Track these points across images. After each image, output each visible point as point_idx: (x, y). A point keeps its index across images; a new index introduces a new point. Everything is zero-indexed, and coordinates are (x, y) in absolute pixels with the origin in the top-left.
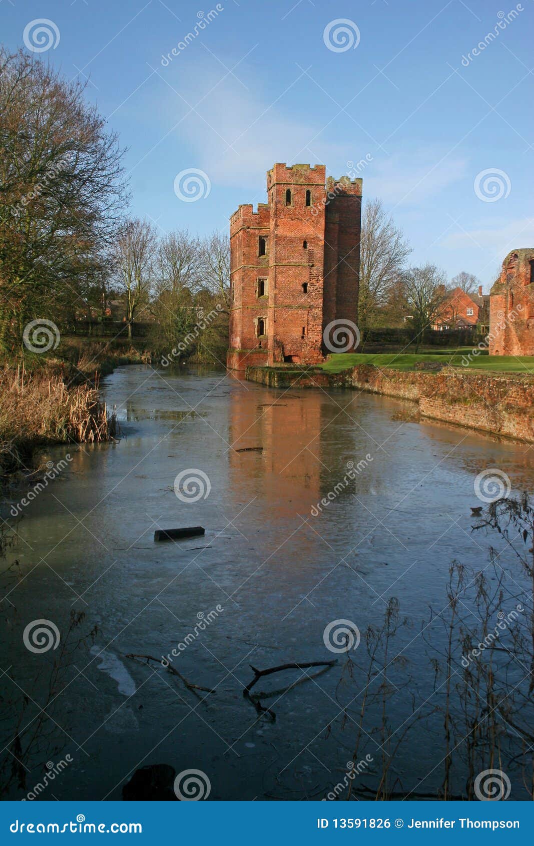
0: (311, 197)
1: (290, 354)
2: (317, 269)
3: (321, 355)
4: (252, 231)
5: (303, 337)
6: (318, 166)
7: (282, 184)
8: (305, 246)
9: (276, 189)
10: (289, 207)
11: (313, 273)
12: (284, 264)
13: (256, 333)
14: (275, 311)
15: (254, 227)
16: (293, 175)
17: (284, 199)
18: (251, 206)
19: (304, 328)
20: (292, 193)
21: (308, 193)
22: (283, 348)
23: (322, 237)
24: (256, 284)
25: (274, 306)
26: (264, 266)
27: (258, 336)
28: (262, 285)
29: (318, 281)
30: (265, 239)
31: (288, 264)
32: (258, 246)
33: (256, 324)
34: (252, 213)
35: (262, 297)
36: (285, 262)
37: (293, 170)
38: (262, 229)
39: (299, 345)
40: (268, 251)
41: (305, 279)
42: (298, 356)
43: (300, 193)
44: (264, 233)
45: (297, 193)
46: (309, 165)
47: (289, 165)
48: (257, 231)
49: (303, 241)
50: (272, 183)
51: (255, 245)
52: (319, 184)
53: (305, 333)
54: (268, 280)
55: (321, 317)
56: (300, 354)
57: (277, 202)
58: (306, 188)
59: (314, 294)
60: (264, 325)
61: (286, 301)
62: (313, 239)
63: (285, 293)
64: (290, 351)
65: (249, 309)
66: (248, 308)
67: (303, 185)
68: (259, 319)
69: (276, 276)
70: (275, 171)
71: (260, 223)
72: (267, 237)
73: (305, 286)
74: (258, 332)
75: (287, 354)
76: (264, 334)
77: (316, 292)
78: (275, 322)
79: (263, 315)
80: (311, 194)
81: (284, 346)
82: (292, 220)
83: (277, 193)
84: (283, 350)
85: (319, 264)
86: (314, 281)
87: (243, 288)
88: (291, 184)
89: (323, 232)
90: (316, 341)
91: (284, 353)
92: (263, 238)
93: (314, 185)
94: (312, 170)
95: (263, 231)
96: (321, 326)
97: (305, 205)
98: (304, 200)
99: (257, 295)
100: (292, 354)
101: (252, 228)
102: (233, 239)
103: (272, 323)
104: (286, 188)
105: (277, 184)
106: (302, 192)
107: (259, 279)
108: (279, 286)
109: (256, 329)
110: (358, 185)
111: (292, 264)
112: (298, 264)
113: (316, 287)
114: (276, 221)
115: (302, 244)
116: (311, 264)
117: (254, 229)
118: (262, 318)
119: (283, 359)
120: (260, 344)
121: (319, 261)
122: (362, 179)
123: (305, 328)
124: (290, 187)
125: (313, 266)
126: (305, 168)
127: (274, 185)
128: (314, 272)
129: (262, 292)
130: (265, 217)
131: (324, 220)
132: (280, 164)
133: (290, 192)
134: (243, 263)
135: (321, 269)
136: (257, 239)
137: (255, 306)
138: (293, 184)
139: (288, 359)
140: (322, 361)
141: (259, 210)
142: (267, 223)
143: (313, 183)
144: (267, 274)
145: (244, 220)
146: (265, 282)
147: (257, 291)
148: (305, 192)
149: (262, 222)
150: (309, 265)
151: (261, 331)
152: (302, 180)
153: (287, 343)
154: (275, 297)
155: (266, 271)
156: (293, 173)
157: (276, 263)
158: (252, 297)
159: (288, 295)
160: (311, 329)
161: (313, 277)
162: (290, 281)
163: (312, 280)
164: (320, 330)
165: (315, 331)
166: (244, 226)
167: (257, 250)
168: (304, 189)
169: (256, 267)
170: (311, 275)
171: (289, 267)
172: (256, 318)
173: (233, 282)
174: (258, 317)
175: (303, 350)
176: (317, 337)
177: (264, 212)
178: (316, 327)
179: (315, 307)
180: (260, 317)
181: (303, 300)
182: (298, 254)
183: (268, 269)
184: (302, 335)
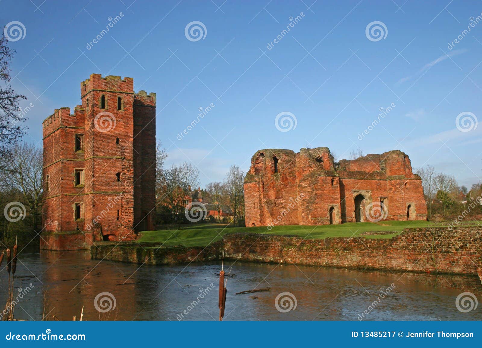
0: (122, 102)
1: (107, 234)
2: (129, 161)
3: (134, 233)
4: (69, 130)
5: (118, 219)
6: (127, 78)
7: (98, 90)
8: (118, 142)
9: (93, 95)
10: (104, 110)
11: (125, 165)
12: (100, 157)
13: (74, 217)
14: (93, 197)
15: (71, 127)
16: (107, 84)
17: (100, 103)
18: (69, 109)
19: (118, 211)
20: (106, 99)
21: (120, 99)
22: (101, 229)
23: (132, 135)
24: (73, 175)
25: (92, 192)
26: (80, 160)
27: (76, 219)
28: (78, 175)
29: (129, 171)
30: (80, 137)
31: (104, 157)
32: (75, 142)
33: (74, 209)
34: (70, 114)
35: (78, 186)
36: (101, 155)
37: (107, 80)
38: (79, 128)
39: (115, 225)
40: (83, 147)
41: (119, 170)
42: (114, 235)
43: (113, 99)
44: (80, 131)
45: (111, 99)
46: (120, 77)
47: (104, 76)
48: (73, 130)
49: (116, 138)
50: (88, 90)
51: (72, 142)
52: (129, 92)
53: (120, 215)
54: (83, 171)
55: (133, 200)
56: (116, 233)
57: (94, 106)
58: (118, 95)
59: (126, 181)
60: (81, 210)
61: (102, 188)
62: (125, 136)
63: (102, 181)
64: (108, 231)
65: (68, 197)
66: (66, 195)
67: (116, 92)
68: (76, 204)
69: (94, 167)
70: (91, 80)
71: (76, 123)
72: (82, 135)
73: (118, 175)
74: (75, 216)
75: (105, 234)
76: (81, 217)
77: (128, 180)
78: (94, 206)
79: (80, 201)
80: (122, 100)
81: (102, 227)
83: (94, 98)
84: (101, 231)
85: (130, 157)
86: (126, 171)
87: (62, 178)
88: (106, 91)
89: (132, 131)
90: (129, 222)
91: (102, 234)
92: (78, 136)
93: (124, 93)
94: (123, 81)
95: (79, 130)
96: (133, 209)
97: (117, 109)
98: (117, 104)
99: (75, 184)
100: (109, 234)
101: (70, 128)
102: (47, 139)
103: (90, 207)
104: (101, 94)
105: (94, 90)
106: (114, 98)
107: (76, 171)
108: (97, 175)
109: (74, 214)
110: (153, 98)
111: (108, 157)
112: (112, 157)
113: (128, 176)
114: (93, 121)
115: (116, 141)
116: (123, 157)
117: (72, 128)
118: (79, 203)
119: (102, 238)
120: (78, 227)
121: (130, 155)
122: (155, 94)
123: (120, 211)
124: (104, 93)
125: (125, 158)
126: (117, 79)
127: (91, 92)
128: (126, 163)
129: (78, 182)
130: (80, 119)
131: (133, 122)
132: (96, 75)
133: (105, 98)
134: (61, 157)
135: (132, 162)
136: (74, 136)
137: (73, 193)
138: (107, 91)
139: (106, 238)
140: (136, 238)
141: (75, 112)
142: (82, 123)
143: (124, 92)
144: (83, 167)
145: (63, 120)
146: (81, 173)
147: (75, 180)
148: (117, 98)
149: (78, 122)
150: (121, 158)
151: (78, 215)
152: (114, 89)
153: (104, 224)
154: (93, 185)
155: (82, 163)
157: (94, 156)
158: (70, 186)
159: (104, 182)
160: (125, 211)
161: (125, 168)
162: (106, 171)
163: (124, 170)
164: (132, 212)
165: (127, 212)
166: (62, 125)
167: (74, 146)
168: (116, 96)
169: (73, 160)
170: (123, 166)
171: (105, 159)
172: (73, 203)
173: (47, 175)
174: (75, 203)
175: (119, 230)
176: (130, 218)
177: (80, 114)
178: (128, 210)
179: (127, 193)
180: (77, 203)
181: (117, 187)
182: (111, 148)
183: (84, 162)
184: (117, 217)
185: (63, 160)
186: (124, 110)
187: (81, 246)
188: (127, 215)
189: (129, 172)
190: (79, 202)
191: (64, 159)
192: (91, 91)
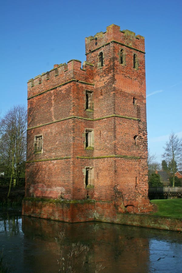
0: (136, 60)
3: (150, 203)
4: (80, 85)
5: (136, 187)
6: (140, 36)
7: (118, 43)
8: (134, 102)
9: (114, 47)
10: (123, 65)
14: (115, 161)
17: (119, 57)
18: (80, 62)
20: (124, 54)
21: (135, 57)
22: (123, 198)
23: (145, 97)
24: (84, 135)
25: (114, 155)
26: (90, 119)
27: (86, 186)
31: (124, 117)
32: (85, 99)
33: (85, 174)
34: (81, 68)
35: (87, 148)
36: (121, 115)
37: (125, 34)
38: (89, 84)
39: (134, 195)
40: (92, 105)
41: (136, 132)
42: (132, 206)
43: (130, 55)
44: (90, 88)
45: (128, 54)
48: (84, 86)
49: (132, 97)
51: (83, 99)
52: (142, 51)
53: (137, 183)
54: (93, 132)
56: (134, 203)
58: (134, 52)
59: (142, 146)
60: (89, 175)
61: (123, 151)
62: (139, 96)
63: (122, 144)
64: (128, 201)
66: (78, 158)
67: (132, 48)
68: (86, 169)
69: (115, 127)
70: (111, 31)
71: (86, 79)
72: (91, 92)
73: (135, 138)
75: (126, 205)
76: (88, 183)
77: (144, 144)
78: (116, 171)
79: (90, 165)
81: (124, 196)
82: (125, 77)
84: (123, 200)
85: (144, 120)
87: (74, 138)
89: (145, 92)
90: (145, 190)
92: (88, 93)
93: (138, 51)
94: (137, 38)
95: (89, 86)
96: (147, 176)
97: (133, 66)
98: (133, 62)
99: (85, 146)
101: (81, 83)
104: (120, 48)
105: (114, 42)
107: (86, 131)
108: (118, 137)
109: (84, 179)
111: (127, 117)
112: (130, 118)
113: (143, 140)
114: (114, 76)
117: (83, 83)
120: (88, 195)
121: (144, 118)
123: (137, 178)
125: (140, 121)
126: (132, 35)
128: (141, 126)
130: (90, 74)
132: (116, 26)
133: (122, 53)
135: (146, 125)
136: (85, 93)
137: (83, 156)
138: (125, 46)
141: (85, 67)
142: (92, 79)
143: (138, 49)
144: (92, 127)
145: (74, 73)
146: (89, 134)
147: (85, 141)
148: (133, 55)
149: (88, 78)
150: (138, 120)
152: (131, 45)
153: (125, 193)
154: (115, 147)
156: (125, 37)
157: (115, 114)
158: (81, 147)
159: (124, 145)
160: (141, 178)
161: (141, 131)
162: (125, 133)
163: (140, 133)
164: (147, 180)
165: (143, 180)
166: (74, 78)
167: (84, 103)
168: (132, 52)
169: (84, 118)
170: (139, 128)
171: (124, 119)
172: (84, 168)
173: (35, 136)
174: (85, 167)
175: (137, 200)
176: (146, 186)
177: (90, 69)
178: (144, 177)
179: (142, 158)
180: (87, 167)
181: (135, 152)
182: (130, 108)
183: (93, 122)
184: (135, 185)
185: (75, 118)
186: (138, 69)
187: (91, 216)
188: (143, 183)
189: (144, 136)
190: (89, 167)
191: (76, 116)
192: (110, 43)
